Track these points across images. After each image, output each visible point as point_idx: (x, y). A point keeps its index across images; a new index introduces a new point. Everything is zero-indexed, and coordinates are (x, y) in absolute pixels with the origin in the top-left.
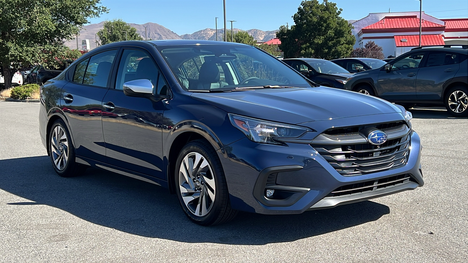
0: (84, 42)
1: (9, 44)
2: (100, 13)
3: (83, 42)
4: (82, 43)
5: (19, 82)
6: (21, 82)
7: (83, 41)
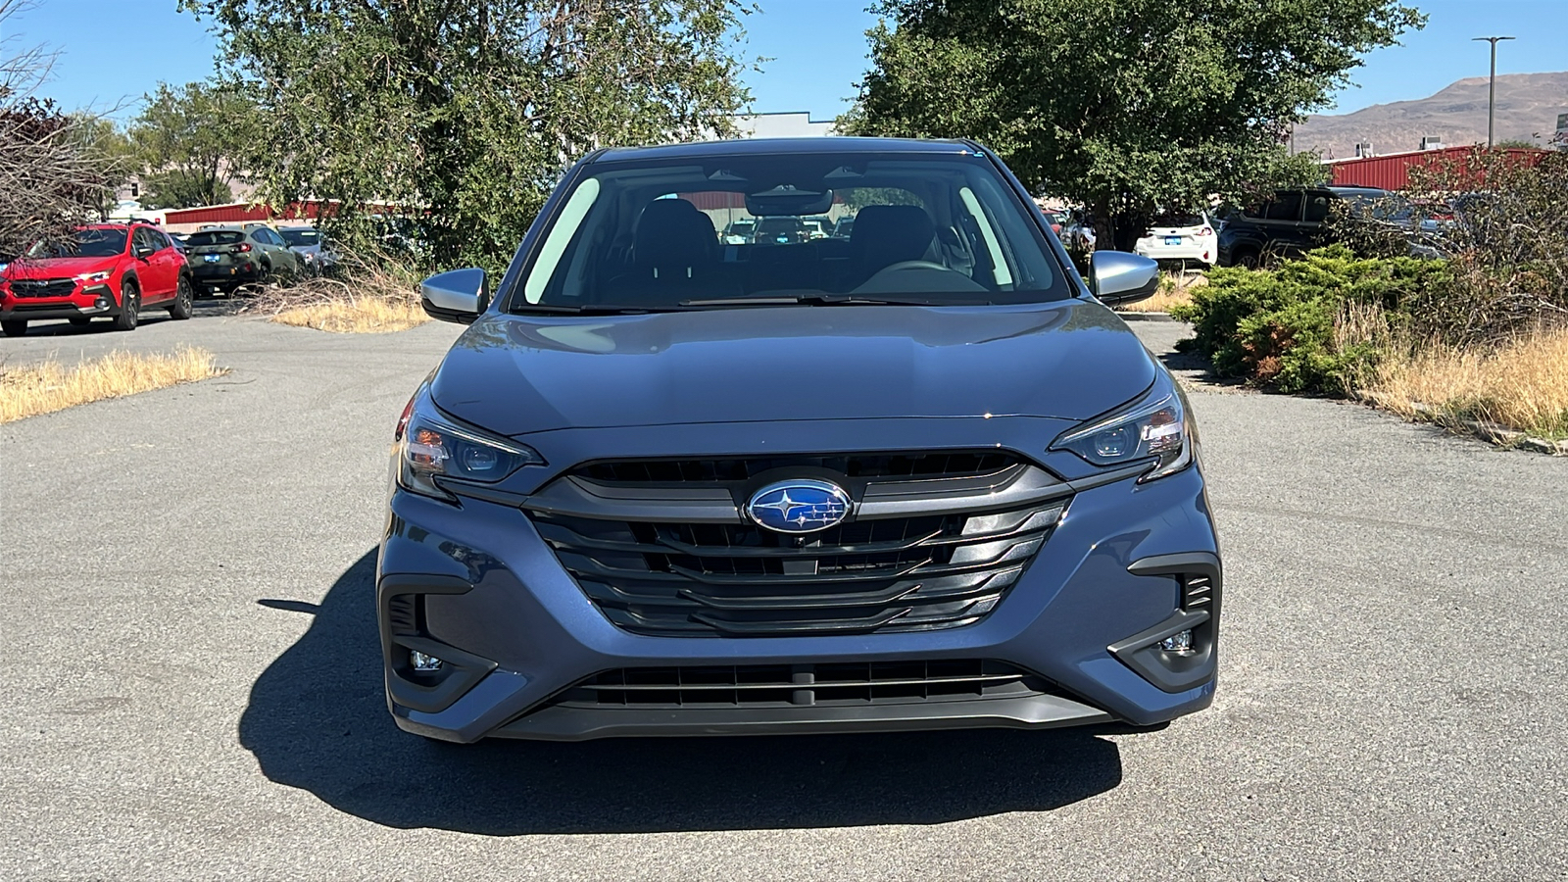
0: (1563, 122)
1: (1092, 146)
2: (1397, 29)
3: (1562, 119)
4: (1559, 122)
5: (1206, 256)
6: (1210, 255)
7: (1560, 116)
